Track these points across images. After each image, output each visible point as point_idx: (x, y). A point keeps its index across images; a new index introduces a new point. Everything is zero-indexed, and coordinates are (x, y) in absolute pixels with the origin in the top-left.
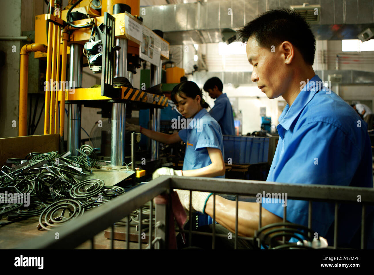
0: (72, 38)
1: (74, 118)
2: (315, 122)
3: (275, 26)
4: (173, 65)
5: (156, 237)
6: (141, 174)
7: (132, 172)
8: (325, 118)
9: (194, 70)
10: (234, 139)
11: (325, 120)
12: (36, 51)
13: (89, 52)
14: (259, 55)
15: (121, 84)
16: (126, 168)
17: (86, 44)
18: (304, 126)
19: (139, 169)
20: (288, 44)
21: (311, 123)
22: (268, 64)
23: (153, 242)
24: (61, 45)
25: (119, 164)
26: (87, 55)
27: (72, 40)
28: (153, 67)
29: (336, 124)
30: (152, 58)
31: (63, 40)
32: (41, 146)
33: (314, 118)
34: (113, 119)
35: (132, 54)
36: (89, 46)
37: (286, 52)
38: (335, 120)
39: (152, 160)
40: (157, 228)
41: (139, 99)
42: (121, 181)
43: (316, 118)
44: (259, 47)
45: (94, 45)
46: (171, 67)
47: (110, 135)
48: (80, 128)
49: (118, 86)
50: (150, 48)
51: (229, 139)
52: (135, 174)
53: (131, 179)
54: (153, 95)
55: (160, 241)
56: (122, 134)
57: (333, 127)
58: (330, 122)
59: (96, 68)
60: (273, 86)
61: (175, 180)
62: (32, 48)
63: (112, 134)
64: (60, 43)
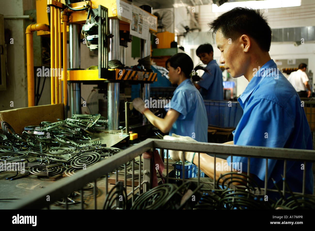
0: (71, 20)
1: (75, 89)
2: (259, 99)
3: (236, 22)
4: (163, 30)
5: (144, 180)
6: (134, 137)
7: (126, 136)
8: (266, 96)
9: (185, 31)
10: (219, 104)
11: (266, 97)
12: (39, 30)
13: (86, 33)
14: (224, 45)
15: (115, 66)
16: (121, 132)
17: (84, 26)
18: (252, 102)
19: (132, 132)
20: (246, 37)
21: (257, 100)
22: (231, 52)
23: (142, 184)
24: (61, 25)
25: (115, 129)
26: (85, 35)
27: (70, 21)
28: (143, 41)
29: (274, 101)
30: (141, 34)
31: (63, 21)
32: (50, 114)
33: (259, 96)
34: (108, 90)
35: (123, 31)
36: (86, 28)
37: (245, 43)
38: (274, 98)
39: (144, 124)
40: (145, 175)
41: (130, 78)
42: (117, 143)
43: (260, 96)
44: (224, 38)
45: (90, 28)
46: (162, 32)
47: (107, 104)
48: (80, 98)
49: (113, 69)
50: (139, 25)
51: (214, 104)
52: (129, 137)
53: (125, 141)
54: (143, 73)
55: (147, 183)
56: (116, 102)
57: (271, 103)
58: (270, 99)
59: (93, 47)
60: (235, 68)
61: (156, 142)
62: (36, 28)
63: (108, 103)
64: (60, 24)
